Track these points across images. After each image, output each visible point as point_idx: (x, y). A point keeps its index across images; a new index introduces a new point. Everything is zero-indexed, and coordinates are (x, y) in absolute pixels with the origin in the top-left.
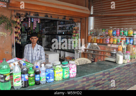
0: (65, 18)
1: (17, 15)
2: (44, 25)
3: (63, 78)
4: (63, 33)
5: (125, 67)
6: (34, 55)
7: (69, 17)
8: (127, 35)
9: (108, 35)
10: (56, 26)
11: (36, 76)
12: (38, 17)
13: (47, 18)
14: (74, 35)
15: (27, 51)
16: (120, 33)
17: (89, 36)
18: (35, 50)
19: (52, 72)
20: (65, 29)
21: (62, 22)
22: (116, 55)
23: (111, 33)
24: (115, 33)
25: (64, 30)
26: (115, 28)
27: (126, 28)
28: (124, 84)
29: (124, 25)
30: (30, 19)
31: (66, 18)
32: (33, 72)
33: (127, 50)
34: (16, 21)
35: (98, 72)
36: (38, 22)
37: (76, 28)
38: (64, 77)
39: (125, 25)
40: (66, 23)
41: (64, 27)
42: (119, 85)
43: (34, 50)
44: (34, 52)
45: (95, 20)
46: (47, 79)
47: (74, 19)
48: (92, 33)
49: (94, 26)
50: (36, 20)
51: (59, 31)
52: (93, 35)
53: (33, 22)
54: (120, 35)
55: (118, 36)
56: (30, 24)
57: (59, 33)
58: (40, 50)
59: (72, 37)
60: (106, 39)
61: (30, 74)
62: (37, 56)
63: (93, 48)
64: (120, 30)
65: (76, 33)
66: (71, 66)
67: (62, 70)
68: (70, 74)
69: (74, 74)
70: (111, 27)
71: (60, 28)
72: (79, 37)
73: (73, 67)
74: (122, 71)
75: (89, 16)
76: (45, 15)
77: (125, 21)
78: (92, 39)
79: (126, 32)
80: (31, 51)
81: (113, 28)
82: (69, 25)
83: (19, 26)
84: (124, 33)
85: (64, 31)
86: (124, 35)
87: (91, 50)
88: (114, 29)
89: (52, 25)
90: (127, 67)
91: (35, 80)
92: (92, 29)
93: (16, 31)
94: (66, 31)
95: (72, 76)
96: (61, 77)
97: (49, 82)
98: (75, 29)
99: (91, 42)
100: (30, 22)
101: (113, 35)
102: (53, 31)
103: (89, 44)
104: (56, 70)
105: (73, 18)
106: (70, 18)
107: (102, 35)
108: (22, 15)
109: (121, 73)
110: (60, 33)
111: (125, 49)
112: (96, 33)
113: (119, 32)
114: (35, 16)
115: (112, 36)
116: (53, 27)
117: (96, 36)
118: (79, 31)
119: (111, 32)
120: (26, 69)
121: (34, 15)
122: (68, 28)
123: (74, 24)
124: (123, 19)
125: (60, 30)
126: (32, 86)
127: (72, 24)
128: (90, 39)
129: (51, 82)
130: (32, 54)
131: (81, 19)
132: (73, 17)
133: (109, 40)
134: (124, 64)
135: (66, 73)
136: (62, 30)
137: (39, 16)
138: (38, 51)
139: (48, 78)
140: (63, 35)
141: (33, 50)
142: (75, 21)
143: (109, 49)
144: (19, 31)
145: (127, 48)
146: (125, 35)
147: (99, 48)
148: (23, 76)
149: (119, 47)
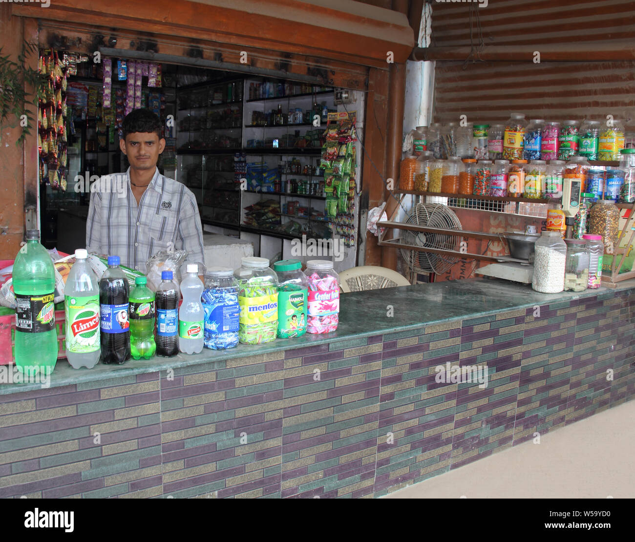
0: (285, 66)
1: (51, 45)
2: (175, 102)
3: (278, 337)
4: (276, 144)
5: (573, 310)
6: (141, 237)
7: (307, 58)
8: (593, 158)
9: (500, 156)
10: (234, 108)
11: (163, 316)
12: (150, 54)
13: (199, 62)
14: (331, 150)
15: (105, 212)
16: (559, 143)
17: (408, 161)
18: (149, 206)
19: (231, 303)
20: (286, 124)
21: (270, 87)
22: (533, 251)
23: (518, 144)
24: (535, 145)
25: (278, 125)
26: (538, 121)
27: (593, 123)
28: (565, 391)
29: (584, 105)
30: (108, 69)
31: (294, 62)
32: (150, 298)
33: (588, 229)
34: (44, 72)
35: (439, 318)
36: (152, 82)
37: (340, 115)
38: (283, 331)
39: (589, 104)
40: (287, 92)
41: (279, 111)
42: (544, 395)
43: (144, 210)
44: (143, 218)
45: (437, 80)
46: (208, 334)
47: (333, 73)
48: (423, 142)
49: (436, 109)
50: (139, 72)
51: (251, 134)
52: (427, 153)
53: (125, 83)
54: (559, 155)
55: (548, 162)
56: (107, 91)
57: (251, 142)
58: (174, 205)
59: (323, 161)
60: (490, 176)
61: (137, 306)
62: (160, 238)
63: (424, 221)
64: (563, 131)
65: (341, 144)
66: (315, 281)
67: (276, 296)
68: (310, 318)
69: (327, 321)
70: (519, 117)
71: (259, 119)
72: (354, 162)
73: (324, 287)
74: (557, 327)
75: (411, 59)
76: (186, 46)
77: (589, 86)
78: (423, 175)
79: (588, 141)
80: (124, 212)
81: (528, 118)
82: (306, 102)
83: (57, 99)
84: (578, 144)
85: (280, 131)
86: (582, 155)
87: (416, 231)
88: (530, 126)
89: (217, 98)
90: (582, 307)
91: (157, 332)
92: (422, 121)
93: (45, 125)
94: (292, 131)
95: (318, 327)
96: (268, 329)
97: (218, 349)
98: (334, 122)
99: (417, 192)
100: (108, 80)
101: (528, 156)
102: (218, 132)
103: (408, 200)
104: (247, 293)
105: (330, 67)
106: (312, 64)
107: (472, 157)
108: (74, 44)
109: (555, 334)
110: (259, 142)
111: (582, 224)
112: (442, 142)
113: (555, 142)
114: (139, 49)
115: (521, 161)
116: (221, 111)
117: (444, 157)
118: (356, 133)
119: (518, 138)
120: (121, 282)
121: (132, 45)
122: (300, 116)
123: (330, 99)
124: (580, 75)
125: (257, 126)
126: (143, 358)
127: (319, 99)
128: (412, 176)
129: (224, 348)
130: (133, 231)
131: (368, 69)
132: (327, 61)
133: (507, 179)
134: (570, 294)
135: (291, 310)
136: (271, 125)
137: (156, 51)
138: (164, 213)
139: (213, 327)
140: (275, 151)
141: (140, 205)
142: (338, 80)
143: (507, 225)
144: (60, 125)
145: (588, 217)
146: (587, 155)
147: (456, 220)
148: (107, 310)
149: (554, 213)
